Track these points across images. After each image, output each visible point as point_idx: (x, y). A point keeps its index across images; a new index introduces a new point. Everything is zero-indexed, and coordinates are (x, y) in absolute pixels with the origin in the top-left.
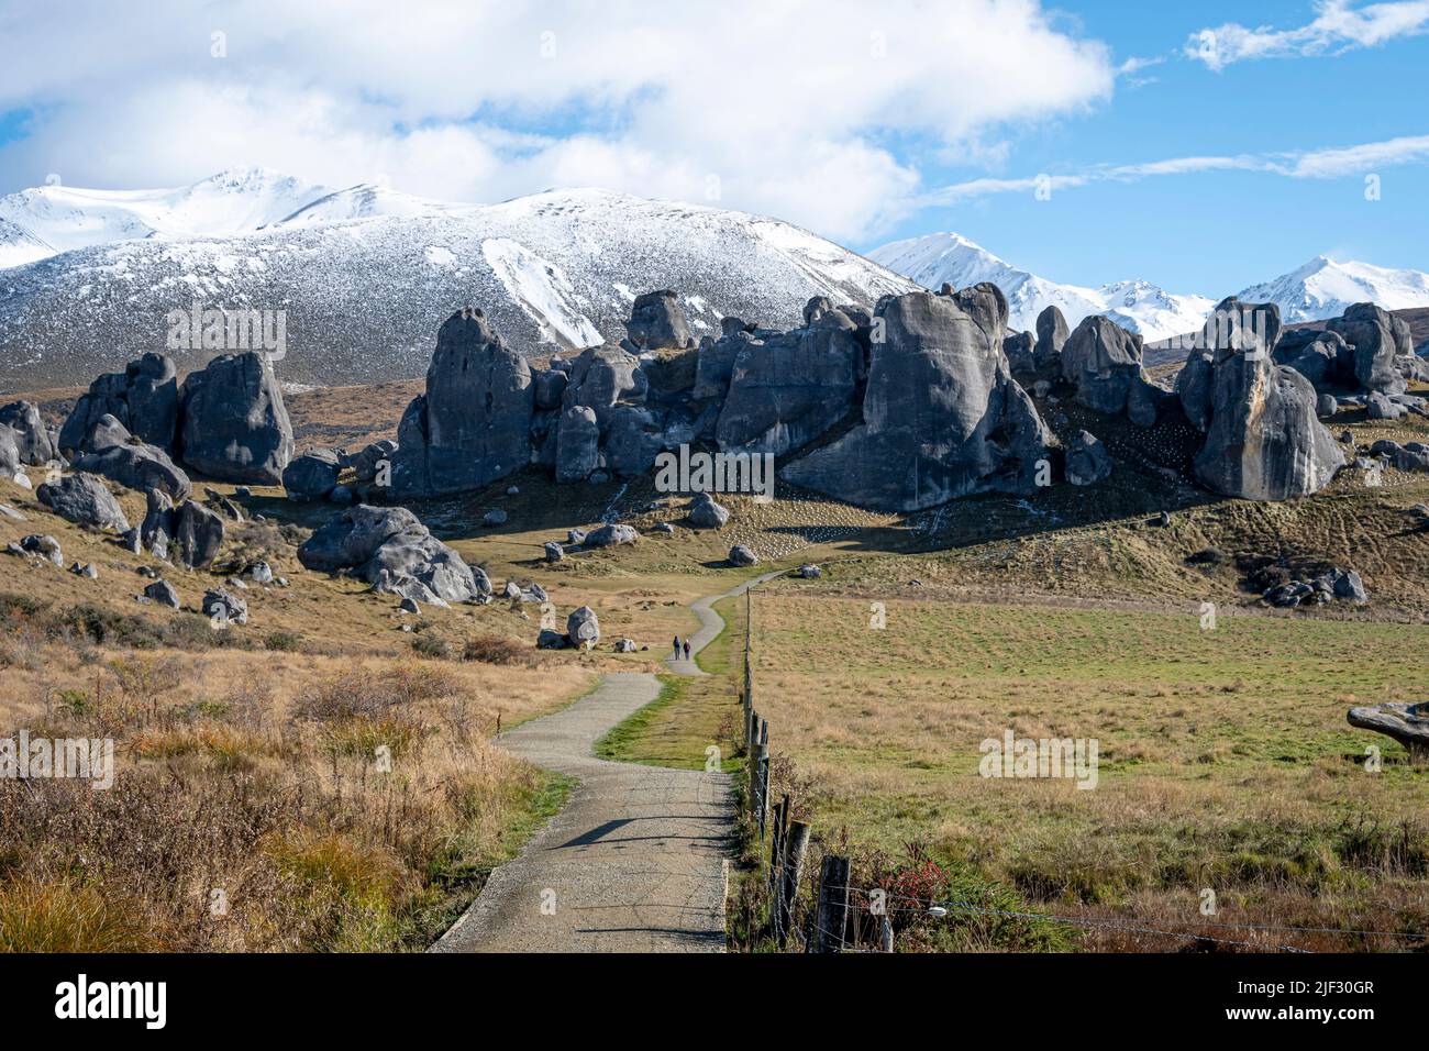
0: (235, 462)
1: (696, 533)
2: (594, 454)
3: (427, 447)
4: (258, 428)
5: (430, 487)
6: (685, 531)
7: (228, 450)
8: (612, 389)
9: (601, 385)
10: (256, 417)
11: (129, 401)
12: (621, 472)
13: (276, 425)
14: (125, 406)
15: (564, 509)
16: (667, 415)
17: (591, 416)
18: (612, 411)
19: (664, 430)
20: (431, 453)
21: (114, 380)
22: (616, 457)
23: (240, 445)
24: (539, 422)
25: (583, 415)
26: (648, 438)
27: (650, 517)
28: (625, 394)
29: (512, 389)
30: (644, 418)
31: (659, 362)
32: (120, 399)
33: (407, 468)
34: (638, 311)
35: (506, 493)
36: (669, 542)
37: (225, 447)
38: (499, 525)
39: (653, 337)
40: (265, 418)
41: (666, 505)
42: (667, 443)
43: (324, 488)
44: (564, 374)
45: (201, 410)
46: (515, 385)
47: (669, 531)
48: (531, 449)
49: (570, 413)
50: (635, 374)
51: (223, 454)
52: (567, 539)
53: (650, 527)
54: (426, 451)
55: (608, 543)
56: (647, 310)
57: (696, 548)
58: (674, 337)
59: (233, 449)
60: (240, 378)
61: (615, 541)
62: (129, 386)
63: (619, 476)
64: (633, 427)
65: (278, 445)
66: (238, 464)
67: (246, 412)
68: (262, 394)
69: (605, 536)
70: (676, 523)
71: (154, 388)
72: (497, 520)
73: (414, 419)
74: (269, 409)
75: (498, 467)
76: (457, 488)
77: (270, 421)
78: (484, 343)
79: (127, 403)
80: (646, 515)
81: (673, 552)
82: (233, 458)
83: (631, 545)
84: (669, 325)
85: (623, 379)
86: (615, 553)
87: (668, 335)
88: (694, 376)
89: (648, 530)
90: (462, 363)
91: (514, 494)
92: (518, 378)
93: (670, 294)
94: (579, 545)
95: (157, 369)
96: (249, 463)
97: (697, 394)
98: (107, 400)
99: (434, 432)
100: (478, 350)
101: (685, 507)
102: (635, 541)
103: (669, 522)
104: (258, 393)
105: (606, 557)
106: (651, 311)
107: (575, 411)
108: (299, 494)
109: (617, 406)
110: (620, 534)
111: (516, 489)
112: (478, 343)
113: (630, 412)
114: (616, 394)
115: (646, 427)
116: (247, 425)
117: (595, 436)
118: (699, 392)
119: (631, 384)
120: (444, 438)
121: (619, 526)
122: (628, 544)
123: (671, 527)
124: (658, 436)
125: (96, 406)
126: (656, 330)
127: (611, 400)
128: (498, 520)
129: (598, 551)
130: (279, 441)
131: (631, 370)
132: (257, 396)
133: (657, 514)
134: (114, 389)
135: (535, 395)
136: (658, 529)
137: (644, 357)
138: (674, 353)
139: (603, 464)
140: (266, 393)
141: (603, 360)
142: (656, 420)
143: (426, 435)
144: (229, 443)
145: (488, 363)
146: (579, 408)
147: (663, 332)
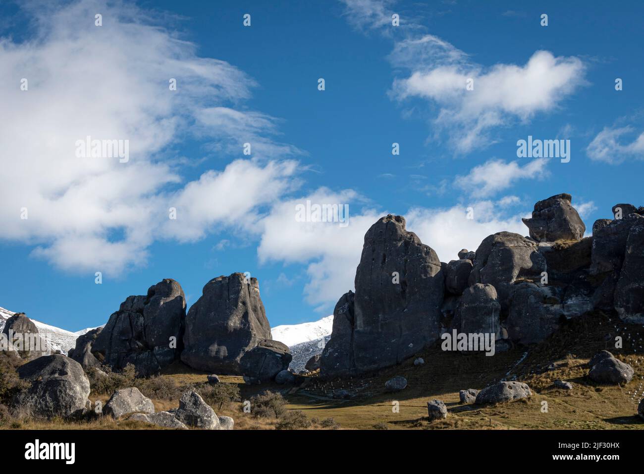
0: (214, 357)
1: (598, 390)
2: (496, 326)
3: (353, 331)
4: (235, 330)
5: (354, 366)
6: (585, 389)
7: (210, 348)
8: (511, 268)
9: (502, 265)
10: (234, 322)
11: (145, 315)
12: (521, 342)
13: (249, 328)
14: (142, 319)
15: (464, 376)
16: (565, 290)
17: (492, 292)
18: (512, 287)
19: (563, 302)
20: (356, 336)
21: (135, 300)
22: (517, 329)
23: (219, 345)
24: (449, 305)
25: (484, 291)
26: (547, 310)
27: (547, 377)
28: (523, 272)
29: (423, 276)
30: (543, 291)
31: (557, 249)
32: (138, 314)
33: (336, 351)
34: (537, 213)
35: (413, 364)
36: (567, 399)
37: (209, 346)
38: (399, 391)
39: (551, 232)
40: (242, 323)
41: (566, 365)
42: (566, 313)
43: (272, 372)
44: (471, 262)
45: (195, 319)
46: (426, 273)
47: (568, 388)
48: (440, 328)
49: (471, 289)
50: (533, 256)
51: (207, 351)
52: (459, 400)
53: (547, 386)
54: (352, 335)
55: (499, 401)
56: (546, 211)
57: (598, 405)
58: (570, 230)
59: (214, 348)
60: (226, 293)
61: (507, 399)
62: (146, 303)
63: (521, 345)
64: (532, 299)
65: (249, 342)
66: (216, 358)
67: (227, 318)
68: (240, 304)
69: (497, 395)
70: (576, 381)
71: (162, 303)
72: (396, 386)
73: (343, 309)
74: (246, 315)
75: (411, 345)
76: (376, 366)
77: (245, 325)
78: (400, 240)
79: (143, 316)
80: (543, 375)
81: (571, 408)
82: (213, 354)
83: (524, 402)
84: (565, 220)
85: (522, 259)
86: (506, 411)
87: (565, 228)
88: (589, 255)
89: (544, 388)
90: (381, 258)
91: (419, 364)
92: (428, 266)
93: (565, 197)
94: (469, 405)
95: (167, 290)
96: (225, 357)
97: (593, 270)
98: (129, 316)
99: (358, 318)
100: (396, 246)
101: (584, 366)
102: (529, 398)
103: (568, 381)
104: (237, 303)
105: (495, 414)
106: (548, 211)
107: (476, 288)
108: (252, 378)
109: (516, 283)
110: (512, 391)
111: (422, 361)
112: (396, 240)
113: (529, 287)
114: (516, 272)
115: (545, 299)
116: (226, 328)
117: (496, 310)
118: (595, 269)
119: (529, 264)
120: (366, 323)
121: (511, 383)
122: (522, 401)
123: (569, 384)
124: (557, 307)
125: (120, 319)
126: (553, 225)
127: (512, 278)
128: (398, 387)
129: (488, 409)
130: (250, 339)
131: (530, 252)
132: (236, 306)
133: (556, 374)
134: (135, 306)
135: (445, 281)
136: (557, 386)
137: (542, 244)
138: (570, 242)
139: (506, 336)
140: (244, 303)
141: (503, 244)
142: (554, 293)
143: (353, 321)
144: (212, 343)
145: (403, 256)
146: (481, 286)
147: (560, 226)
